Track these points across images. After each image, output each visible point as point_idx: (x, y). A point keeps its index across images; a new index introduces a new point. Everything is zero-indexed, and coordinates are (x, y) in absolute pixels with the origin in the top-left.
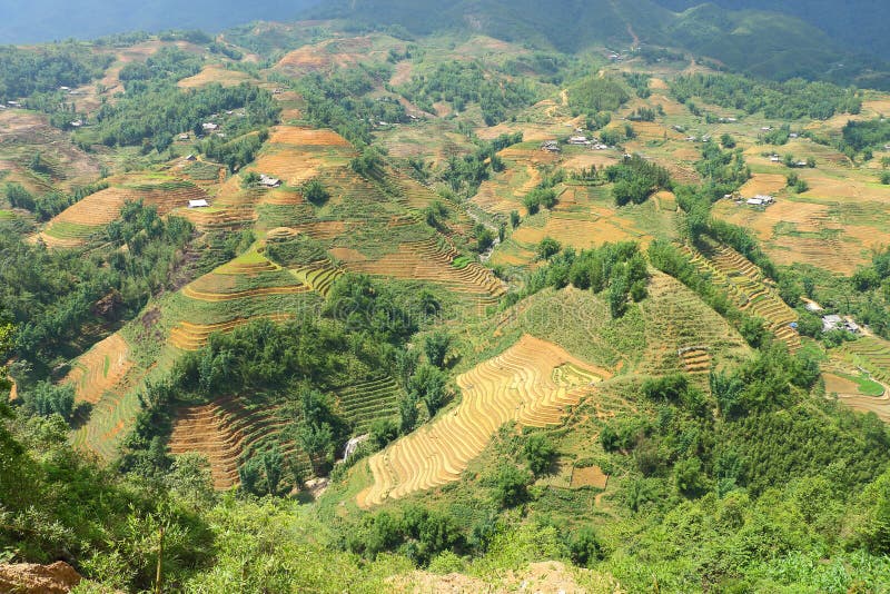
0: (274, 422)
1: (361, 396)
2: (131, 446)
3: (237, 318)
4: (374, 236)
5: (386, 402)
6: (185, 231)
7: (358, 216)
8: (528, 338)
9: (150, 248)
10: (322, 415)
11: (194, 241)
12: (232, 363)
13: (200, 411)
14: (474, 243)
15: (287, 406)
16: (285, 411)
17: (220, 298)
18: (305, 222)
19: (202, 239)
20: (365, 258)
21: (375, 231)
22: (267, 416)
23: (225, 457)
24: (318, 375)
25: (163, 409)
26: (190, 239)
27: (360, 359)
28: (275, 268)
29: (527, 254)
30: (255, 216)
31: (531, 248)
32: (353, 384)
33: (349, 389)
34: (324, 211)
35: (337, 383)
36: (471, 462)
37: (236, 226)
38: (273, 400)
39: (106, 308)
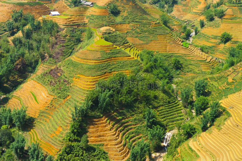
0: (131, 125)
1: (167, 111)
2: (70, 140)
3: (105, 73)
4: (145, 32)
5: (178, 114)
6: (53, 28)
7: (136, 22)
9: (35, 35)
10: (153, 123)
11: (60, 33)
12: (111, 96)
13: (99, 121)
14: (183, 35)
15: (135, 117)
16: (135, 119)
17: (95, 63)
18: (111, 24)
19: (64, 32)
20: (142, 42)
21: (145, 29)
22: (127, 122)
23: (117, 144)
24: (148, 100)
25: (83, 121)
26: (58, 32)
27: (164, 93)
28: (116, 48)
29: (213, 41)
30: (86, 21)
31: (215, 38)
32: (162, 105)
33: (161, 108)
34: (118, 19)
35: (156, 105)
37: (78, 25)
38: (128, 115)
39: (19, 66)
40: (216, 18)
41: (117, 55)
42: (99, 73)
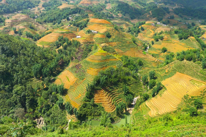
0: (116, 94)
1: (135, 87)
2: (85, 101)
3: (103, 67)
4: (124, 46)
5: (140, 88)
6: (77, 44)
7: (120, 41)
8: (178, 73)
9: (68, 48)
10: (128, 93)
11: (81, 47)
12: (106, 79)
13: (100, 91)
14: (143, 48)
15: (118, 90)
16: (118, 91)
17: (98, 62)
18: (107, 42)
19: (83, 46)
20: (122, 51)
21: (124, 45)
22: (114, 92)
24: (125, 81)
25: (92, 91)
26: (80, 46)
27: (133, 78)
28: (109, 54)
29: (158, 51)
30: (94, 40)
31: (159, 50)
32: (132, 84)
33: (132, 85)
34: (110, 40)
35: (129, 84)
36: (178, 105)
37: (90, 43)
38: (115, 88)
39: (60, 63)
40: (160, 40)
41: (110, 58)
42: (100, 67)
